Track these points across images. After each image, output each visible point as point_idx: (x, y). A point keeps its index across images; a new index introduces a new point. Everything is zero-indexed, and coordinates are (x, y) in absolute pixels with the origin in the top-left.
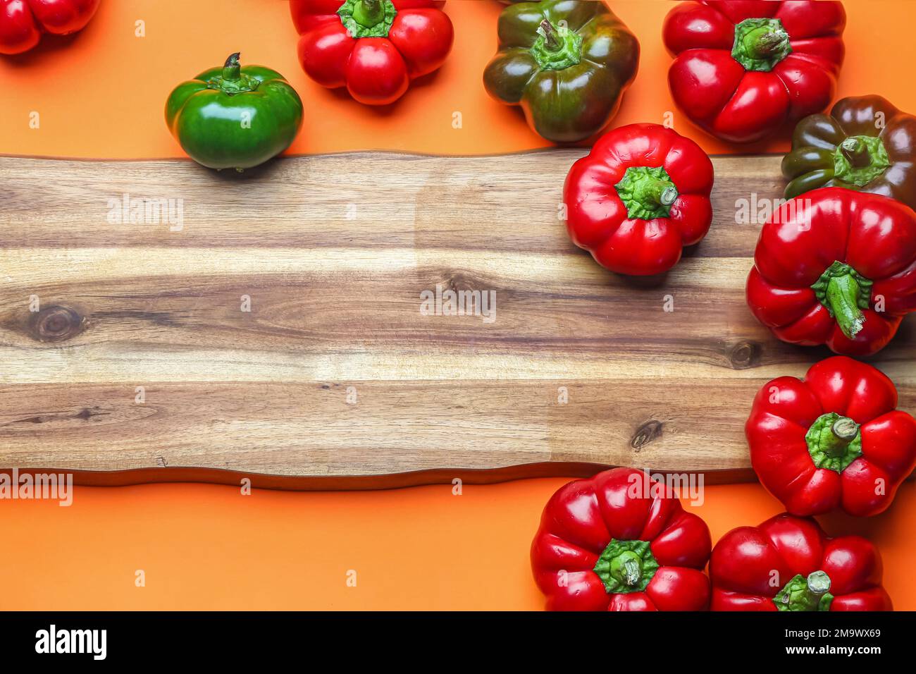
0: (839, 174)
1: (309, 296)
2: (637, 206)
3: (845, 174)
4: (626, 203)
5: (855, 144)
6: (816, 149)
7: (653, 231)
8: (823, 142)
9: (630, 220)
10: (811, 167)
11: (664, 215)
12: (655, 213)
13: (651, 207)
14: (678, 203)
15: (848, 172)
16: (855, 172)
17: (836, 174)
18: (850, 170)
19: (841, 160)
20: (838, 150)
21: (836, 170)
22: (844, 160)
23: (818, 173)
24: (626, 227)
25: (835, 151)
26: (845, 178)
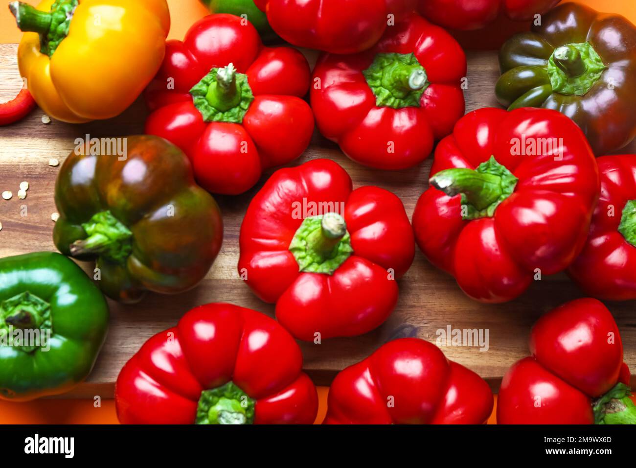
0: (557, 86)
1: (46, 189)
2: (386, 93)
3: (562, 86)
4: (374, 90)
5: (568, 52)
6: (527, 67)
7: (402, 122)
8: (531, 59)
9: (379, 108)
10: (527, 86)
11: (414, 104)
12: (405, 102)
13: (401, 94)
14: (429, 91)
15: (566, 83)
16: (572, 82)
17: (554, 89)
18: (567, 81)
19: (556, 73)
20: (549, 65)
21: (553, 84)
22: (558, 73)
23: (536, 90)
24: (374, 117)
25: (546, 66)
26: (564, 91)
